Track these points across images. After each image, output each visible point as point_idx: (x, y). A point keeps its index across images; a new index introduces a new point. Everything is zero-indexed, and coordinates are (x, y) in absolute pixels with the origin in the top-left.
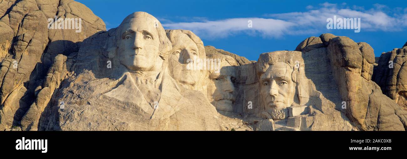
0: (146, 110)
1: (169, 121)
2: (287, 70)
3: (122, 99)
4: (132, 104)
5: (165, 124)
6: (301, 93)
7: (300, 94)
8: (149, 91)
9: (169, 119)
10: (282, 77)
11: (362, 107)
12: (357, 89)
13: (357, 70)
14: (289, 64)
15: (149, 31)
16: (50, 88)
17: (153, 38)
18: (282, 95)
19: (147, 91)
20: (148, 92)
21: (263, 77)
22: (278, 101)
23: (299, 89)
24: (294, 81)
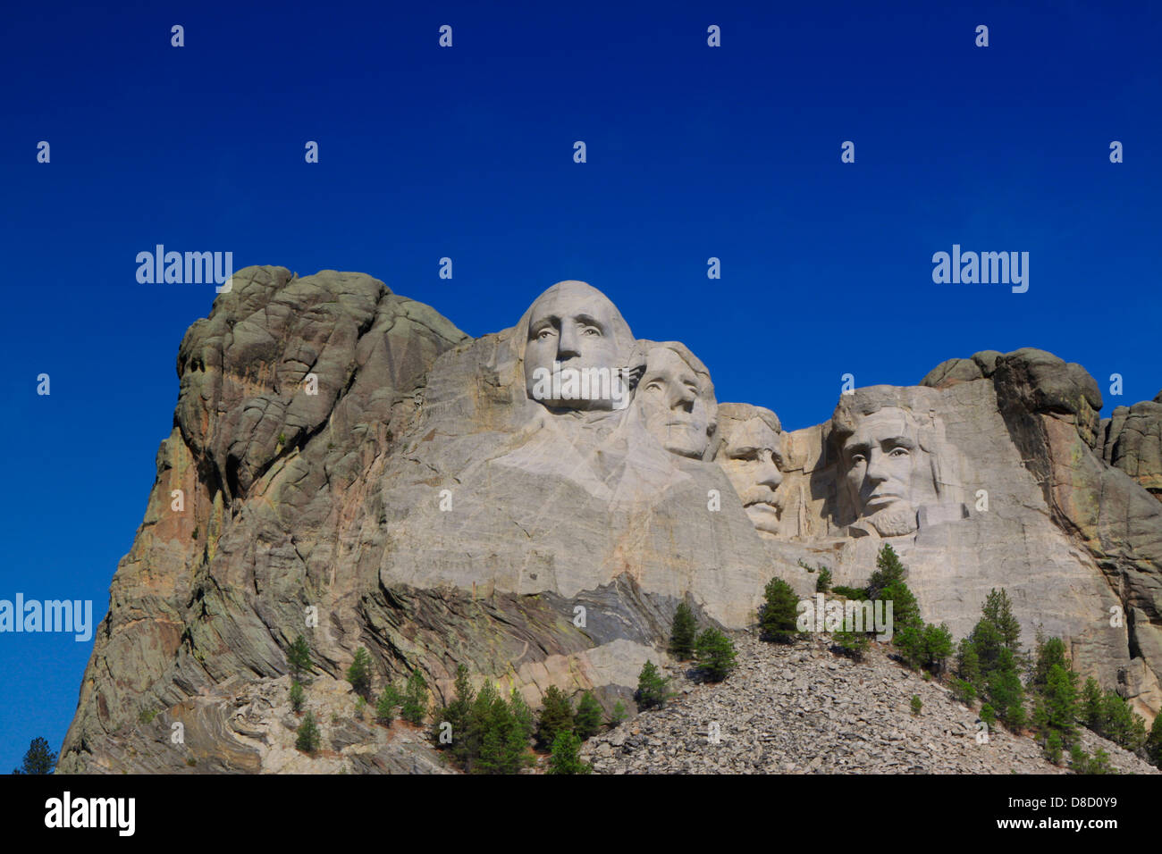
0: (595, 493)
1: (650, 519)
2: (906, 425)
3: (535, 470)
4: (559, 480)
5: (642, 523)
6: (942, 476)
7: (940, 478)
8: (599, 452)
9: (650, 512)
10: (898, 438)
11: (1089, 498)
12: (1073, 458)
13: (1070, 418)
14: (909, 410)
15: (597, 317)
16: (363, 454)
17: (602, 333)
18: (897, 481)
19: (593, 454)
20: (596, 454)
21: (850, 443)
22: (888, 495)
23: (936, 466)
24: (923, 449)
